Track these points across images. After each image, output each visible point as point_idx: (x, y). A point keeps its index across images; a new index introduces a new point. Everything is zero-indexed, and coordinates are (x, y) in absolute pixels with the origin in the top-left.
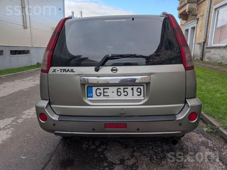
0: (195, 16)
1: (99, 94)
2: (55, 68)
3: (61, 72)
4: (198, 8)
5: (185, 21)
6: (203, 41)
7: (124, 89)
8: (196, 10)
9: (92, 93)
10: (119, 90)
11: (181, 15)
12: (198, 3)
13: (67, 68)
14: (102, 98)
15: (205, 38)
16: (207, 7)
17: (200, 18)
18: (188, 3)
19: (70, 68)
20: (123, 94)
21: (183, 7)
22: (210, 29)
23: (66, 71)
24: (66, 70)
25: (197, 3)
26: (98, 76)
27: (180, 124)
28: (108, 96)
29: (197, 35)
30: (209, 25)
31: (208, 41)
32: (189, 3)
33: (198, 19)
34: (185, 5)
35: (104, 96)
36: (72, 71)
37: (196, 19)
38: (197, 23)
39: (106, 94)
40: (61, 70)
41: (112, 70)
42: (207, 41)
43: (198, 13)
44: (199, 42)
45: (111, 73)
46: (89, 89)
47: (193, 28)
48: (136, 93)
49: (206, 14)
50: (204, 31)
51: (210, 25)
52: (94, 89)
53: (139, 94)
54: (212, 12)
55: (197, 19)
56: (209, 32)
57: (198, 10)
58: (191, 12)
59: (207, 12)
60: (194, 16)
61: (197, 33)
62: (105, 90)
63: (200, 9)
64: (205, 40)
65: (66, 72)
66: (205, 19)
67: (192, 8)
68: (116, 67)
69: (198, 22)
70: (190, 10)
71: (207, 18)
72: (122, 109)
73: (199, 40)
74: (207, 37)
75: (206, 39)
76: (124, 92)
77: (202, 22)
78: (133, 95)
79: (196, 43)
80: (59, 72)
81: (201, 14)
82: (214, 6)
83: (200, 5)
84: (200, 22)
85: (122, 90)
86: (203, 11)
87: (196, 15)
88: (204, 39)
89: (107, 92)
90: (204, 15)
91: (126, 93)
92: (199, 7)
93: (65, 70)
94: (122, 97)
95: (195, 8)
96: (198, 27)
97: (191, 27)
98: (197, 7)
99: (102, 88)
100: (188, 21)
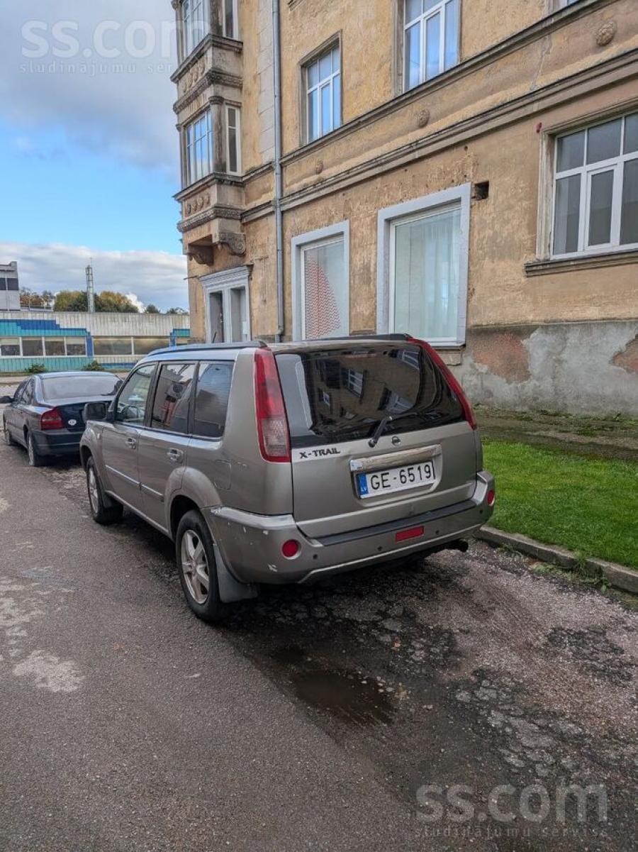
0: (240, 257)
1: (376, 486)
2: (303, 450)
3: (316, 455)
4: (244, 235)
5: (205, 265)
6: (279, 332)
7: (409, 469)
8: (241, 241)
9: (366, 485)
10: (402, 473)
11: (193, 249)
12: (244, 221)
13: (325, 447)
14: (381, 491)
15: (281, 324)
16: (273, 236)
17: (257, 264)
18: (216, 217)
19: (330, 447)
20: (408, 478)
21: (199, 225)
22: (291, 298)
23: (325, 452)
24: (323, 450)
25: (241, 220)
26: (366, 455)
27: (481, 512)
28: (389, 486)
29: (255, 313)
30: (287, 287)
31: (291, 331)
32: (220, 217)
33: (251, 267)
34: (207, 220)
35: (384, 487)
36: (335, 451)
37: (245, 268)
38: (250, 278)
39: (385, 484)
40: (315, 452)
41: (394, 442)
42: (287, 331)
43: (249, 250)
44: (266, 334)
45: (392, 446)
46: (360, 478)
47: (238, 292)
48: (424, 475)
49: (274, 256)
50: (274, 302)
51: (290, 288)
52: (369, 477)
53: (428, 475)
54: (290, 253)
55: (248, 266)
56: (291, 306)
57: (245, 239)
58: (227, 244)
59: (275, 251)
60: (236, 256)
61: (254, 306)
62: (385, 477)
63: (252, 237)
64: (282, 328)
65: (324, 454)
66: (273, 268)
67: (232, 234)
68: (397, 435)
69: (253, 275)
70: (224, 239)
71: (280, 267)
72: (410, 504)
73: (264, 328)
74: (287, 320)
75: (284, 326)
76: (410, 475)
77: (265, 276)
78: (421, 479)
79: (253, 336)
80: (312, 457)
81: (260, 253)
82: (293, 238)
83: (251, 227)
84: (258, 277)
85: (406, 473)
86: (263, 246)
87: (243, 255)
88: (279, 327)
89: (387, 480)
90: (268, 257)
91: (412, 477)
92: (248, 232)
93: (322, 452)
94: (409, 486)
95: (236, 233)
96: (253, 290)
97: (230, 288)
98: (242, 231)
99: (379, 474)
100: (217, 268)
